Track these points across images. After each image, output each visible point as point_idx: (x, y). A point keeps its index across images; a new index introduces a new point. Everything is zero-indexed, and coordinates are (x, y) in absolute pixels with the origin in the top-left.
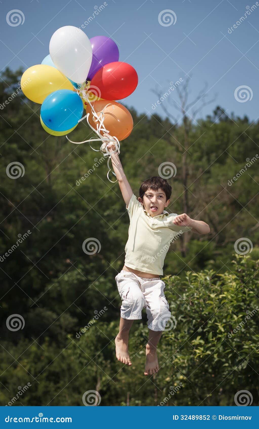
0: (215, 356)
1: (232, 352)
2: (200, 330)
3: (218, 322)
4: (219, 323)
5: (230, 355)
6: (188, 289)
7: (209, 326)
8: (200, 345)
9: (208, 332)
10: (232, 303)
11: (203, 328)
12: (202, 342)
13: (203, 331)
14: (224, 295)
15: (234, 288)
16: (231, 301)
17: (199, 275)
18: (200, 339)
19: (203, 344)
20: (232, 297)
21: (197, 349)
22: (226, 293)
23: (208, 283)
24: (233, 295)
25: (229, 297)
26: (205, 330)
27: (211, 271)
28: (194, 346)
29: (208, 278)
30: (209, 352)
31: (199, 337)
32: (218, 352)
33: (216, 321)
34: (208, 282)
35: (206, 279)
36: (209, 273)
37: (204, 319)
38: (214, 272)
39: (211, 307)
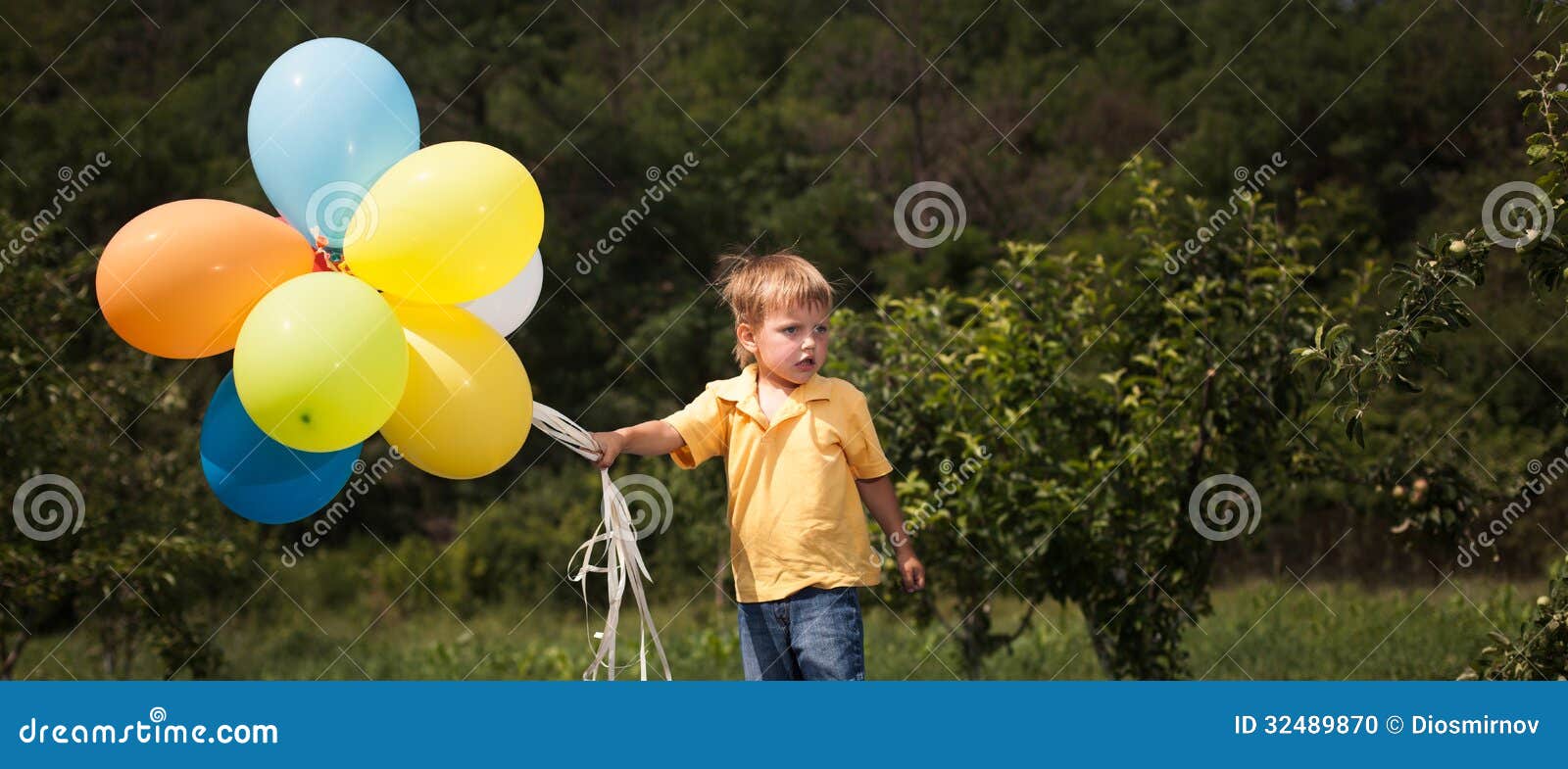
0: (962, 522)
1: (1007, 507)
2: (918, 452)
3: (965, 428)
4: (966, 432)
5: (1002, 518)
6: (882, 341)
7: (940, 440)
8: (917, 495)
9: (941, 457)
10: (1002, 376)
11: (926, 449)
12: (923, 485)
13: (924, 457)
14: (979, 356)
15: (1005, 335)
16: (1001, 371)
17: (906, 303)
18: (918, 479)
19: (923, 493)
20: (1000, 359)
21: (911, 504)
22: (983, 349)
23: (936, 326)
24: (1003, 354)
25: (994, 359)
26: (931, 453)
27: (944, 291)
28: (904, 496)
29: (936, 311)
30: (944, 513)
31: (914, 474)
32: (966, 511)
33: (958, 428)
34: (936, 321)
35: (930, 315)
36: (938, 297)
37: (928, 425)
38: (953, 294)
39: (944, 389)
